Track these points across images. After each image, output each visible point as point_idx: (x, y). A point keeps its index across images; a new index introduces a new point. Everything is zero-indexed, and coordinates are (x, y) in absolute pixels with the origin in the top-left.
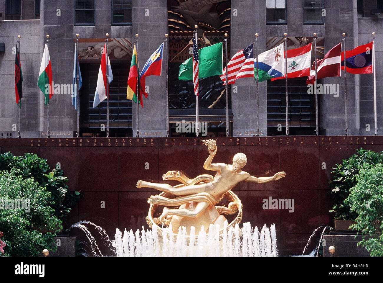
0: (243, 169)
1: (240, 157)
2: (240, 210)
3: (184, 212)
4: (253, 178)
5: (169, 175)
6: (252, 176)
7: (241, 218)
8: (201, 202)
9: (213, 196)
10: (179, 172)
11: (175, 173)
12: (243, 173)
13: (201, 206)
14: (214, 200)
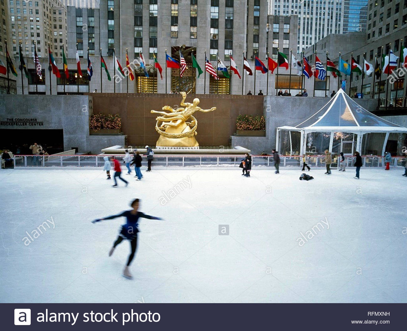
0: (198, 106)
1: (197, 100)
2: (196, 124)
3: (171, 124)
4: (202, 110)
5: (165, 108)
6: (201, 109)
7: (196, 127)
8: (179, 119)
9: (185, 117)
10: (169, 107)
11: (168, 107)
12: (197, 107)
13: (179, 122)
14: (185, 118)
